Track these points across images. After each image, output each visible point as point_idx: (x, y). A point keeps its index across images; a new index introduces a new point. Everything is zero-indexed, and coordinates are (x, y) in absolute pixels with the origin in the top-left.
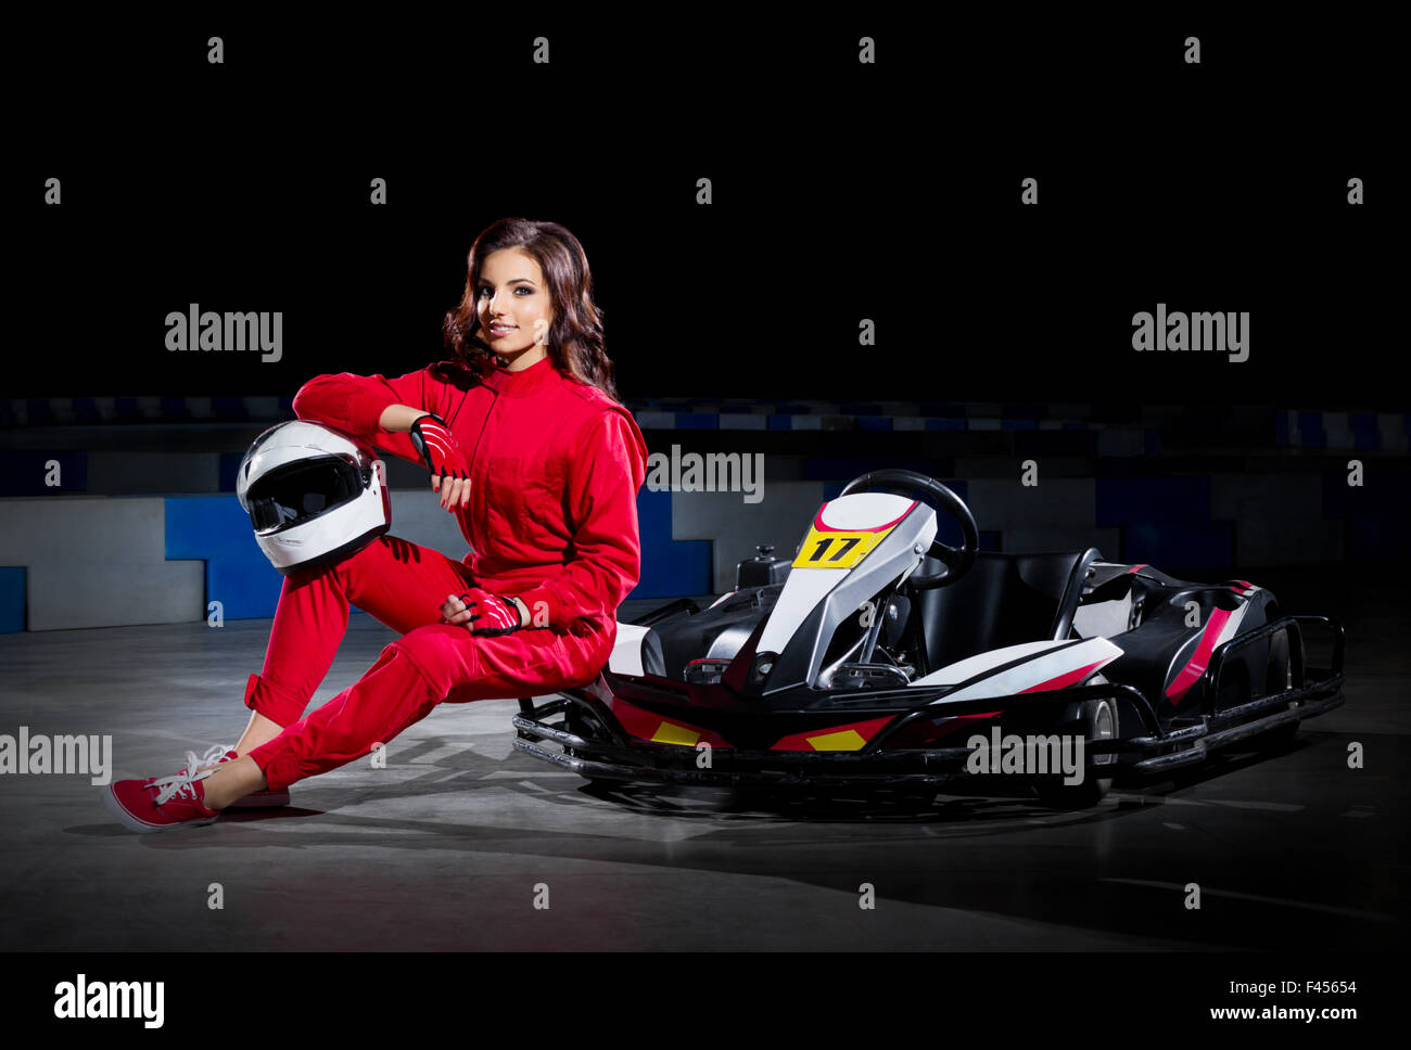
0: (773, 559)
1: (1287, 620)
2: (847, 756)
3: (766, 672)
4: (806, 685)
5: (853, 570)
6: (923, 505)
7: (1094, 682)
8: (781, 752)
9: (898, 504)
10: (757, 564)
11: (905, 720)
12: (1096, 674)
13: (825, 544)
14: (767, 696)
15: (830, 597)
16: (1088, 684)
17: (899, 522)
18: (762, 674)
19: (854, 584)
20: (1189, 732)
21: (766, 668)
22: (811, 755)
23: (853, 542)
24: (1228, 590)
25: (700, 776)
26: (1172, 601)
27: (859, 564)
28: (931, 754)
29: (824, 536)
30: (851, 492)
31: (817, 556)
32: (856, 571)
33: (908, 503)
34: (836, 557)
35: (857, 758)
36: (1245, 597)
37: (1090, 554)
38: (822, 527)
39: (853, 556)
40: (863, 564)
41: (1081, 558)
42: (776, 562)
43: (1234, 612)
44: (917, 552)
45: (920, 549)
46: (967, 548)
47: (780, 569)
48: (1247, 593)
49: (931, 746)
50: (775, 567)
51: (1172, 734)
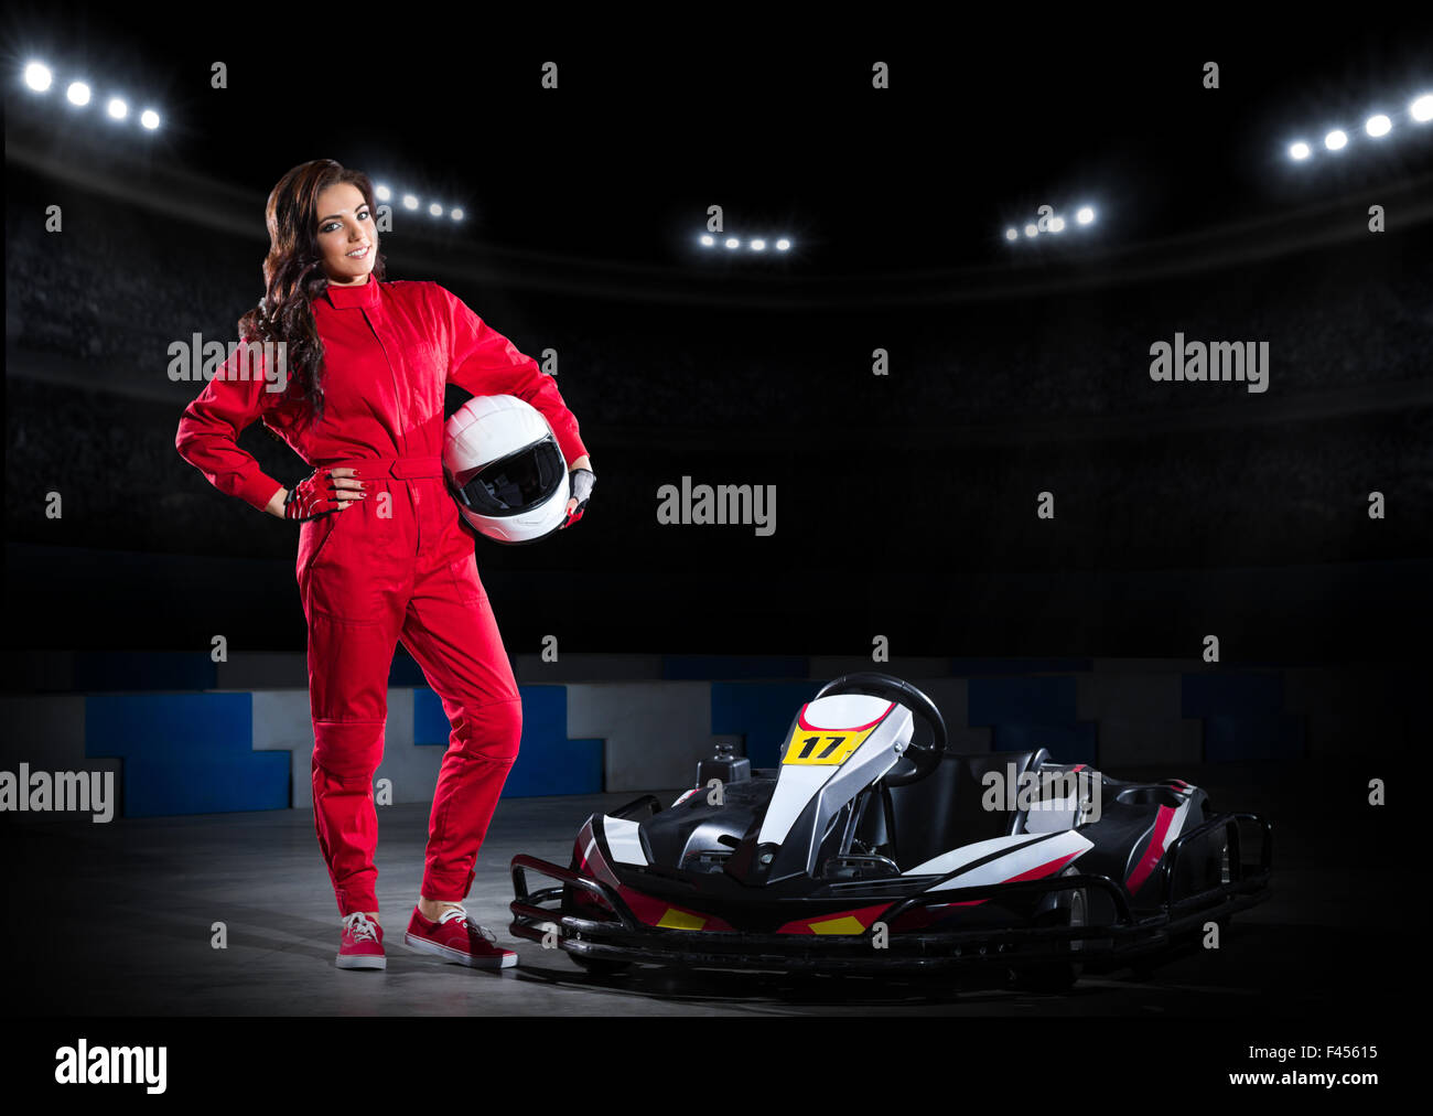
0: (732, 758)
1: (1228, 817)
2: (850, 940)
3: (769, 861)
4: (806, 874)
5: (841, 766)
6: (900, 706)
7: (1070, 872)
8: (786, 936)
9: (876, 706)
10: (716, 762)
11: (903, 906)
12: (1070, 866)
13: (811, 743)
14: (771, 884)
15: (822, 791)
16: (1064, 875)
17: (879, 721)
18: (763, 864)
19: (843, 780)
20: (1156, 920)
21: (768, 858)
22: (815, 939)
23: (838, 741)
24: (1167, 789)
25: (709, 959)
26: (1118, 799)
27: (846, 761)
28: (924, 939)
29: (810, 735)
30: (826, 694)
31: (805, 753)
32: (845, 767)
33: (885, 704)
34: (824, 755)
35: (859, 942)
36: (1186, 795)
37: (1042, 754)
38: (806, 727)
39: (839, 754)
40: (850, 761)
41: (1033, 757)
42: (735, 761)
43: (1178, 810)
44: (897, 751)
45: (899, 747)
46: (936, 746)
47: (739, 767)
48: (1185, 791)
49: (927, 931)
50: (735, 765)
51: (1143, 921)
